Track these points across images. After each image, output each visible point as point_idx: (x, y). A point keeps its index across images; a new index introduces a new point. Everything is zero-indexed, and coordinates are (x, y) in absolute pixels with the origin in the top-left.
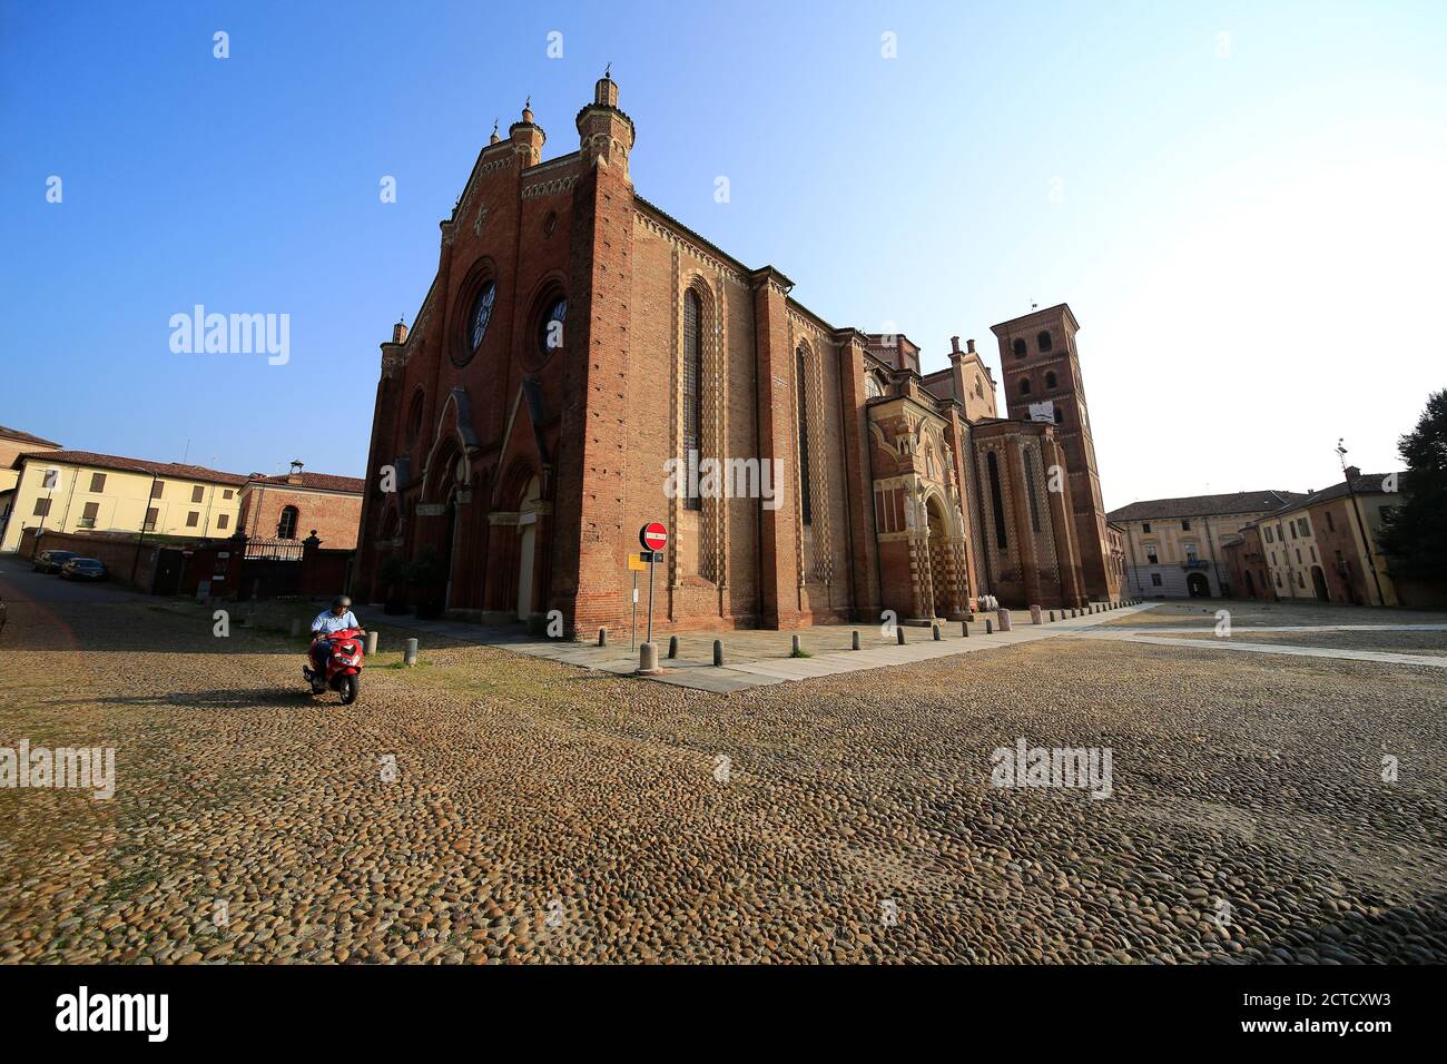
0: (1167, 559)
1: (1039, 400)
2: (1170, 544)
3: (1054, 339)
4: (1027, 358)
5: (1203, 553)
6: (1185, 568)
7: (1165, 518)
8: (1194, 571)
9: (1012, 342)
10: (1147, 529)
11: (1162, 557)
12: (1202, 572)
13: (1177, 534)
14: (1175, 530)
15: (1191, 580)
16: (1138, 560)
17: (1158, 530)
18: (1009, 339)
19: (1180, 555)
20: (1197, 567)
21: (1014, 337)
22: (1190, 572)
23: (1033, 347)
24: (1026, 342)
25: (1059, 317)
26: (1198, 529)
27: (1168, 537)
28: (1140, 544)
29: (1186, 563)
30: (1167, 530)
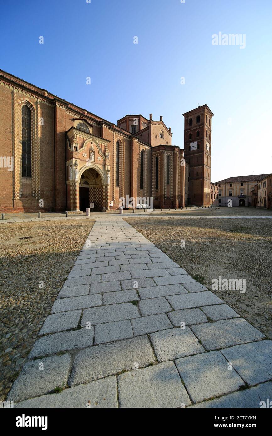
0: (235, 195)
1: (193, 141)
2: (236, 190)
3: (201, 118)
4: (192, 126)
5: (245, 193)
6: (239, 197)
7: (236, 182)
8: (241, 198)
9: (189, 120)
10: (231, 185)
11: (233, 194)
12: (244, 199)
13: (239, 187)
14: (239, 186)
15: (240, 201)
16: (227, 195)
17: (234, 186)
18: (188, 119)
19: (238, 194)
20: (242, 197)
21: (189, 118)
22: (240, 199)
23: (194, 122)
24: (193, 120)
25: (203, 110)
26: (245, 186)
27: (236, 188)
28: (228, 190)
29: (240, 196)
30: (236, 186)
